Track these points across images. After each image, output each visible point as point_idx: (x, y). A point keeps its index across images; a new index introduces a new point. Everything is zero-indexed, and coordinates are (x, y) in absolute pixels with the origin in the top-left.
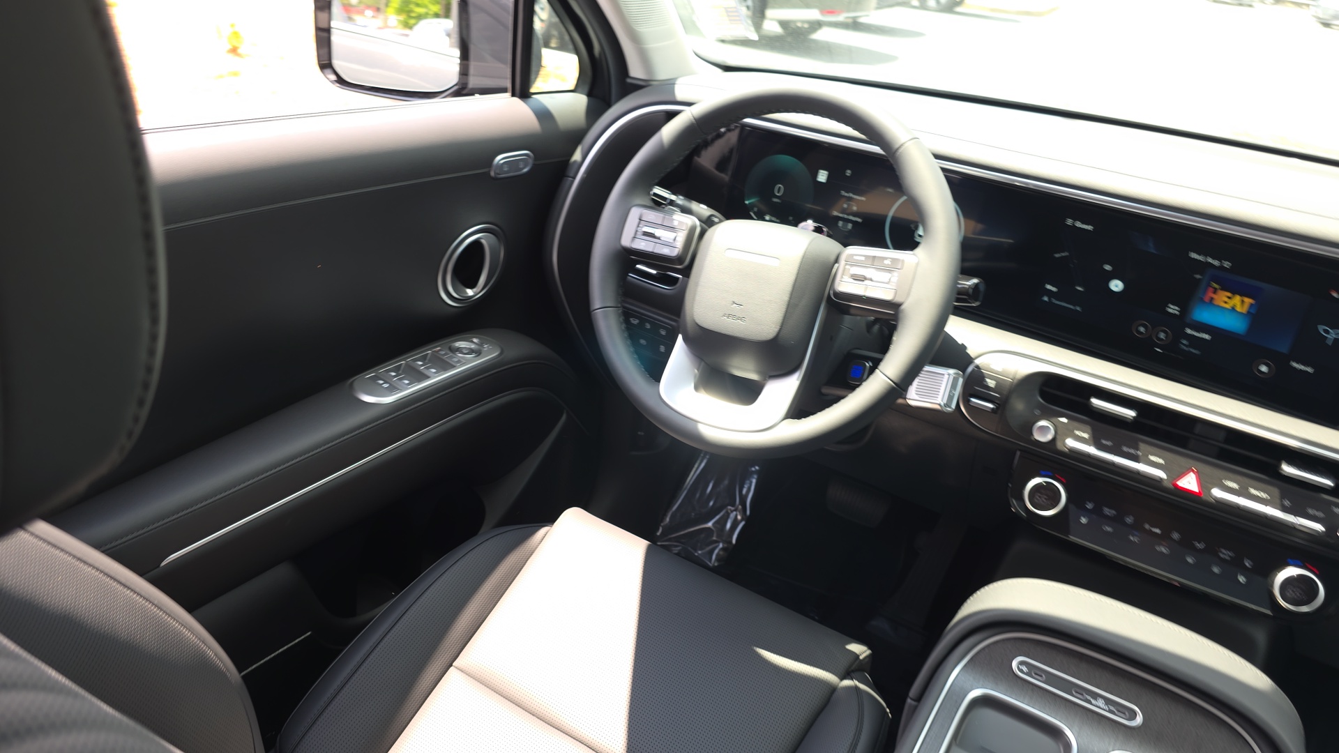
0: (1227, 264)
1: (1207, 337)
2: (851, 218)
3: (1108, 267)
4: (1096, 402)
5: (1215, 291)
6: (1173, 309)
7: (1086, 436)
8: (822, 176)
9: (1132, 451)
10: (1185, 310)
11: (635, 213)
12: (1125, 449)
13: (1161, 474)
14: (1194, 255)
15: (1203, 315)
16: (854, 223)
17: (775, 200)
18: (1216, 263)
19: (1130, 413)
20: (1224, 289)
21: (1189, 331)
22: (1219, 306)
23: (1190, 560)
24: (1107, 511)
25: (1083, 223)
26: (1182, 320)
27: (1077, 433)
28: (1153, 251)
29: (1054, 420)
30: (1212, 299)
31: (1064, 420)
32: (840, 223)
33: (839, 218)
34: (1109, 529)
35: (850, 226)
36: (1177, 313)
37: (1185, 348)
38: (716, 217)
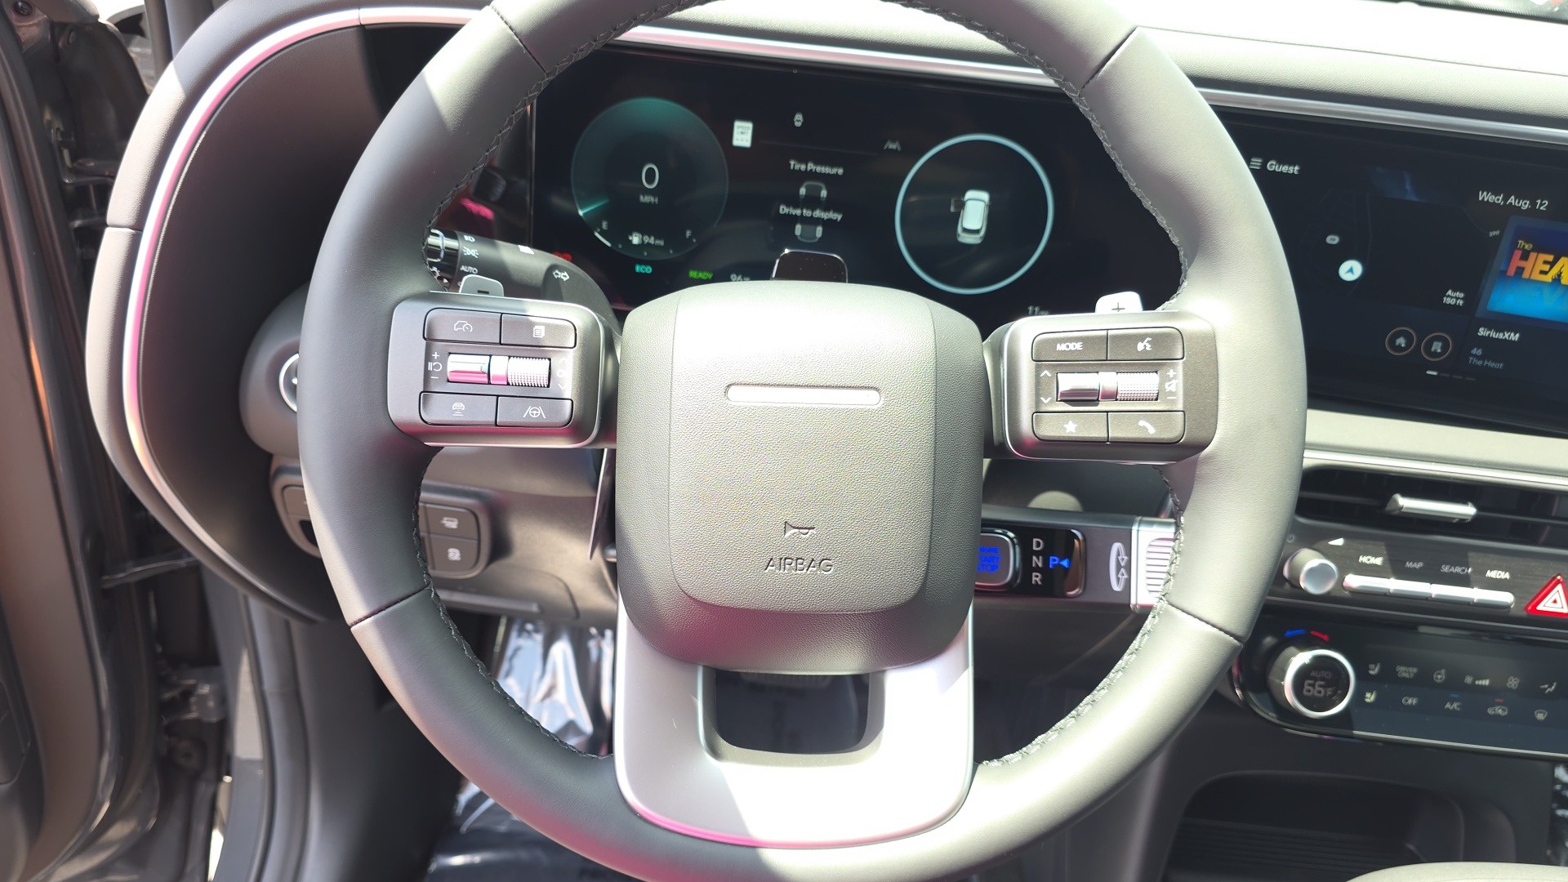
0: (1543, 205)
1: (1515, 337)
2: (818, 214)
3: (1333, 240)
4: (1406, 503)
5: (1525, 256)
6: (1453, 298)
7: (1378, 561)
8: (743, 134)
9: (1458, 570)
10: (1474, 297)
11: (407, 323)
12: (1445, 569)
13: (1506, 597)
14: (1485, 196)
15: (1508, 300)
16: (827, 224)
17: (645, 199)
18: (1525, 205)
19: (1468, 510)
20: (1540, 249)
21: (1482, 332)
22: (1529, 280)
23: (1540, 716)
24: (1404, 672)
25: (1281, 162)
26: (1471, 314)
27: (1363, 559)
28: (1414, 198)
29: (1320, 545)
30: (1520, 270)
31: (1339, 542)
32: (798, 229)
33: (794, 220)
34: (1412, 701)
35: (819, 231)
36: (1461, 302)
37: (1480, 363)
38: (562, 269)
